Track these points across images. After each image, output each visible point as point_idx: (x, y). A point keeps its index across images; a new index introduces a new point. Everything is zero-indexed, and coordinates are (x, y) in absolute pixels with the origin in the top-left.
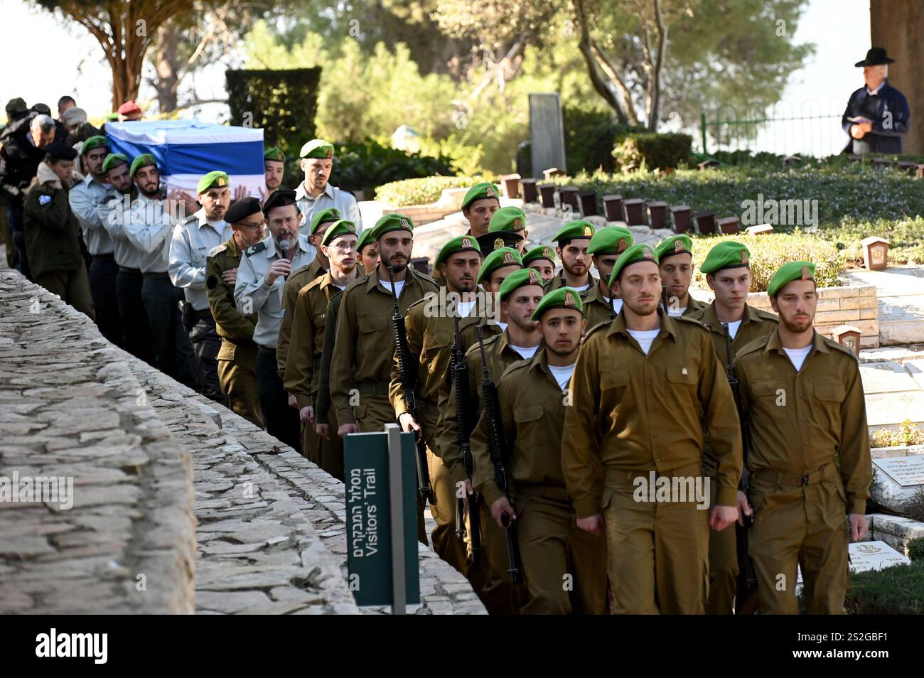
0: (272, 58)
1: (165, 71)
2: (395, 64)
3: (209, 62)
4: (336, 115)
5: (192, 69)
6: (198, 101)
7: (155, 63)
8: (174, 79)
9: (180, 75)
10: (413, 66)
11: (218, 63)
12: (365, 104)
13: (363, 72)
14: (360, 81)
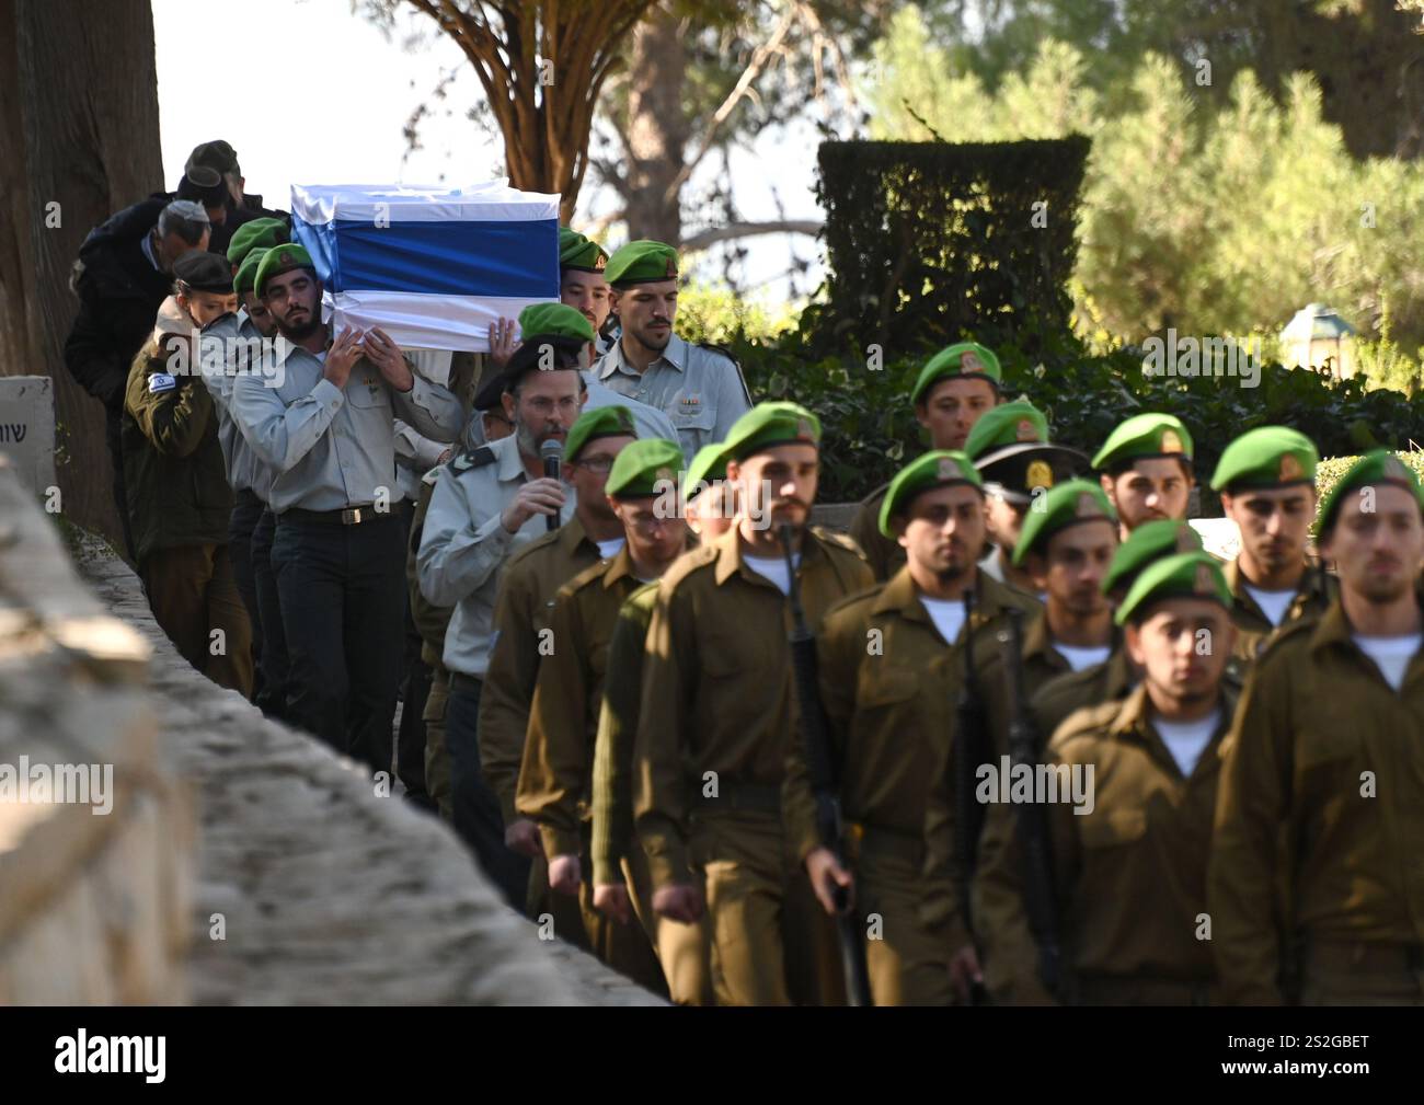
0: (942, 110)
1: (647, 143)
2: (1284, 131)
3: (772, 118)
4: (1121, 273)
5: (721, 137)
6: (736, 227)
7: (619, 120)
8: (671, 167)
9: (690, 153)
10: (1332, 136)
11: (795, 124)
12: (1202, 241)
13: (1199, 149)
14: (1187, 175)
